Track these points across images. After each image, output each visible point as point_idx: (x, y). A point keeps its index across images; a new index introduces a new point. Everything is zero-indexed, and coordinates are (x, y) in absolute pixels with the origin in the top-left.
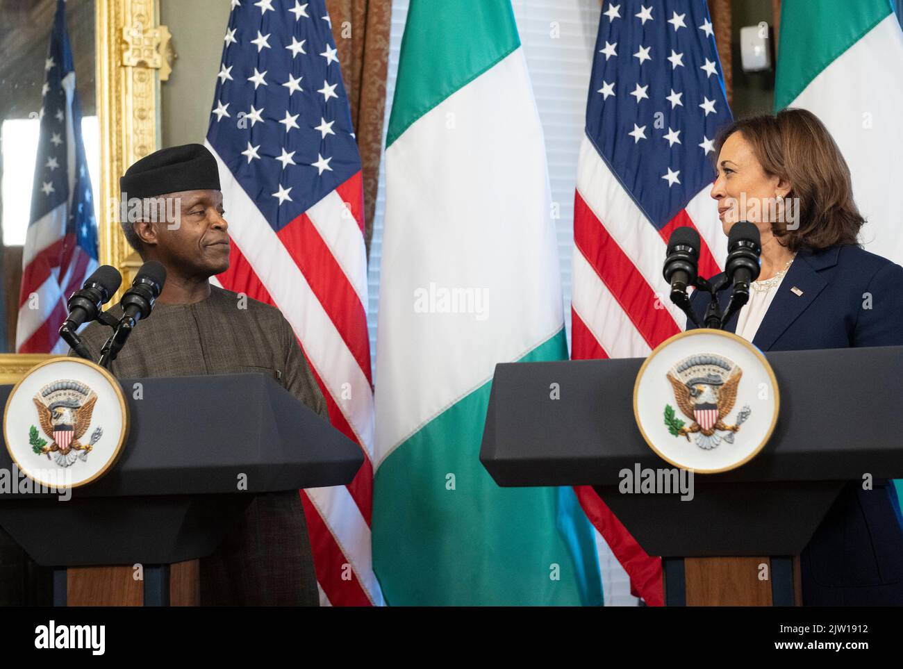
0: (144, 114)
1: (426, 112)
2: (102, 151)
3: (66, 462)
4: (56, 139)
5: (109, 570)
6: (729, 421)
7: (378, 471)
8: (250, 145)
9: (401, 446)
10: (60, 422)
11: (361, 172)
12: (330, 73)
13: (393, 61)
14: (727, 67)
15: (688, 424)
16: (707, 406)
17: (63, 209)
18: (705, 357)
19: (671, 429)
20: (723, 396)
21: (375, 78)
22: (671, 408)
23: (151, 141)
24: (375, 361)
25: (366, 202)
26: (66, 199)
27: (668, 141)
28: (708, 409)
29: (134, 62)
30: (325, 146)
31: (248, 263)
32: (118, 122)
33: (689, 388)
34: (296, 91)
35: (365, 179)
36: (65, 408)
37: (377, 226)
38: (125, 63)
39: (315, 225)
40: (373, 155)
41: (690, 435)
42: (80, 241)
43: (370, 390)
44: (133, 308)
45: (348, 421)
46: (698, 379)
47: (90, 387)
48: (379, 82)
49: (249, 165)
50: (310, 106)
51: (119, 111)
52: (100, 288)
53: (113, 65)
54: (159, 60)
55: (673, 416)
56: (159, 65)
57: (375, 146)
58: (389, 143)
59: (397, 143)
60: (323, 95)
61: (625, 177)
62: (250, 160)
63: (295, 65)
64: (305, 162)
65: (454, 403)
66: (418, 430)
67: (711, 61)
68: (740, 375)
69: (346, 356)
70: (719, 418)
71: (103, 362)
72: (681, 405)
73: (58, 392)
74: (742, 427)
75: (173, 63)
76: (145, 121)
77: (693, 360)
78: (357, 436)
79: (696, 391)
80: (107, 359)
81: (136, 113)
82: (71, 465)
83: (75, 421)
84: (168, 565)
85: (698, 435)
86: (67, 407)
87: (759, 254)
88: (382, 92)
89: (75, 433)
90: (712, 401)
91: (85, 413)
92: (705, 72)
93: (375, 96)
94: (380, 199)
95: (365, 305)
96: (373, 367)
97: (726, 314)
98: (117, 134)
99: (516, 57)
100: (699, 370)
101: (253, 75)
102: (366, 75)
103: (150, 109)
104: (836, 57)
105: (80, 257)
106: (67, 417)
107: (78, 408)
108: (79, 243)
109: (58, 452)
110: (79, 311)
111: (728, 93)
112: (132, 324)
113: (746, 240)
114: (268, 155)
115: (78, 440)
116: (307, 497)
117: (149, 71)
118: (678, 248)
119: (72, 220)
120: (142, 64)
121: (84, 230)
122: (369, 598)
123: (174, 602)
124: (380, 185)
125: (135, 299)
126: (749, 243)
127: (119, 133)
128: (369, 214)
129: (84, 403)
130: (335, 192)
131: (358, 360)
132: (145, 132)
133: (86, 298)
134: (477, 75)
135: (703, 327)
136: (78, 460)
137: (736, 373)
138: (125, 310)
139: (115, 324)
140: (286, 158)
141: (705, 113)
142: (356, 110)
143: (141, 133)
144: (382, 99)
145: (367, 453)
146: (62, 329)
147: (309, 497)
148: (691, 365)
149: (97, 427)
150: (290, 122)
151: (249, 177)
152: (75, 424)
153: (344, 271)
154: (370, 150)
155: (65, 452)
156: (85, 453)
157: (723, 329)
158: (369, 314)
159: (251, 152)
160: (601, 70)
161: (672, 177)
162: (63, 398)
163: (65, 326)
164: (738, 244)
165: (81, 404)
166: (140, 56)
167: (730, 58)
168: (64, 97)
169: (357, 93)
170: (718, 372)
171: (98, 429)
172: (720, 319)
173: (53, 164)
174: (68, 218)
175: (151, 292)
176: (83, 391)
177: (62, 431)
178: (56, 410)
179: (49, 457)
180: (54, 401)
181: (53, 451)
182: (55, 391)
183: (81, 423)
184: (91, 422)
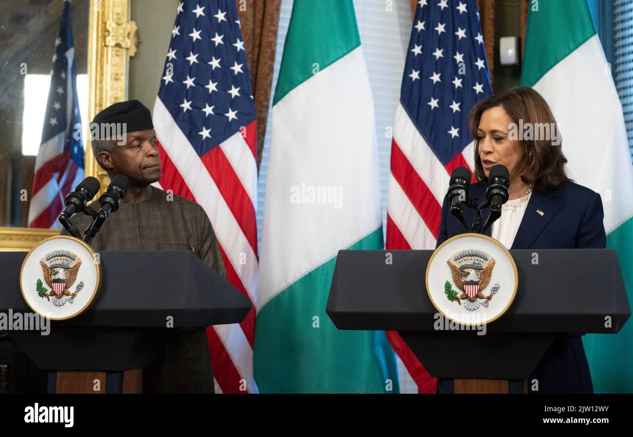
0: (118, 77)
1: (299, 84)
2: (90, 100)
3: (59, 303)
4: (60, 90)
5: (84, 374)
6: (486, 293)
7: (259, 314)
8: (185, 101)
9: (275, 298)
10: (57, 277)
11: (256, 120)
12: (239, 57)
13: (280, 50)
14: (490, 62)
15: (460, 293)
16: (472, 283)
17: (63, 135)
18: (472, 251)
19: (449, 297)
20: (482, 277)
21: (267, 60)
22: (449, 283)
23: (122, 94)
24: (260, 240)
25: (259, 139)
26: (65, 129)
27: (452, 109)
28: (473, 285)
29: (113, 43)
30: (233, 103)
31: (181, 176)
32: (101, 82)
33: (462, 271)
34: (216, 68)
35: (258, 124)
36: (60, 269)
37: (264, 154)
38: (107, 44)
39: (225, 153)
40: (264, 109)
41: (461, 300)
42: (72, 156)
43: (256, 261)
44: (107, 205)
45: (241, 280)
46: (467, 265)
47: (77, 255)
48: (269, 63)
49: (184, 114)
50: (225, 78)
51: (102, 75)
52: (86, 191)
53: (100, 45)
54: (129, 43)
55: (451, 288)
56: (129, 45)
57: (265, 103)
58: (275, 103)
59: (280, 103)
60: (233, 71)
62: (185, 110)
63: (217, 52)
64: (220, 113)
65: (310, 271)
66: (286, 287)
67: (481, 60)
68: (494, 263)
69: (242, 239)
70: (480, 290)
71: (86, 239)
72: (455, 281)
74: (494, 297)
75: (138, 45)
76: (118, 82)
77: (464, 253)
78: (247, 290)
79: (465, 273)
80: (89, 238)
81: (113, 76)
82: (63, 305)
83: (67, 277)
84: (122, 372)
85: (466, 301)
86: (62, 268)
87: (508, 186)
88: (271, 70)
89: (66, 285)
90: (476, 279)
91: (73, 272)
92: (477, 66)
93: (267, 71)
94: (267, 137)
96: (259, 245)
97: (486, 224)
98: (100, 90)
99: (358, 52)
100: (468, 260)
101: (189, 56)
102: (261, 58)
103: (122, 74)
104: (560, 60)
105: (72, 167)
106: (61, 274)
107: (69, 268)
109: (54, 296)
110: (72, 206)
111: (491, 79)
112: (106, 215)
113: (500, 177)
114: (197, 107)
115: (68, 289)
116: (214, 329)
117: (123, 49)
118: (457, 180)
119: (68, 143)
120: (118, 45)
121: (76, 149)
123: (125, 392)
124: (268, 128)
125: (108, 199)
126: (502, 179)
127: (101, 89)
128: (260, 147)
129: (73, 265)
130: (238, 133)
131: (249, 241)
132: (118, 89)
133: (77, 197)
134: (332, 62)
135: (471, 233)
136: (67, 302)
137: (491, 262)
138: (101, 206)
139: (95, 215)
140: (208, 110)
141: (476, 92)
142: (254, 80)
143: (115, 89)
144: (271, 74)
145: (252, 300)
146: (61, 216)
148: (463, 256)
149: (80, 281)
150: (212, 87)
151: (184, 121)
152: (66, 279)
154: (262, 106)
155: (59, 297)
156: (72, 298)
157: (483, 234)
158: (258, 211)
159: (186, 105)
160: (411, 62)
161: (454, 132)
162: (59, 262)
163: (62, 215)
164: (495, 180)
165: (71, 265)
166: (116, 40)
167: (493, 56)
168: (66, 64)
169: (255, 69)
170: (480, 261)
171: (81, 283)
172: (482, 227)
173: (57, 106)
174: (65, 142)
175: (119, 195)
176: (72, 258)
177: (58, 283)
178: (54, 269)
179: (49, 300)
180: (53, 263)
181: (51, 296)
182: (55, 257)
183: (70, 278)
184: (77, 278)
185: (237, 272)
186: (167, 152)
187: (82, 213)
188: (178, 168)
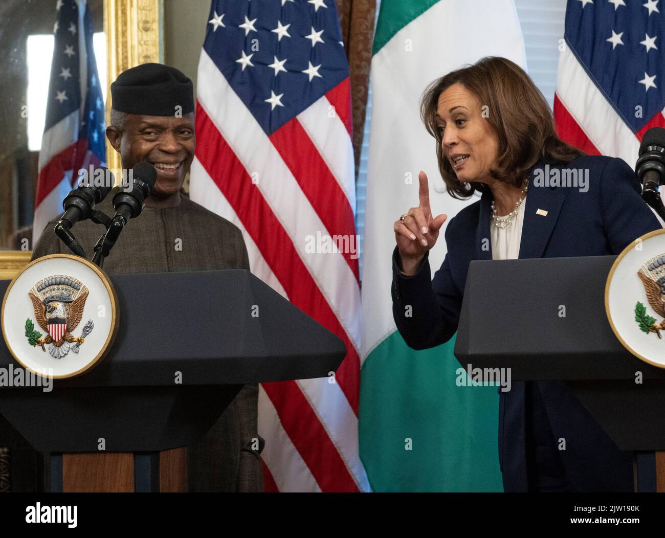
0: (148, 25)
2: (109, 61)
3: (59, 353)
4: (69, 51)
7: (365, 363)
8: (244, 54)
10: (54, 315)
11: (349, 79)
15: (659, 321)
17: (76, 115)
19: (642, 327)
22: (642, 305)
23: (154, 51)
25: (357, 108)
26: (78, 106)
27: (645, 47)
30: (315, 53)
33: (661, 287)
34: (288, 2)
35: (354, 85)
36: (58, 303)
39: (305, 129)
40: (364, 63)
41: (661, 332)
42: (92, 146)
43: (357, 286)
44: (124, 207)
45: (337, 316)
47: (82, 282)
49: (243, 72)
50: (301, 17)
52: (94, 188)
55: (645, 313)
59: (383, 50)
60: (312, 6)
61: (602, 82)
62: (244, 67)
64: (295, 69)
71: (96, 259)
72: (652, 302)
73: (52, 287)
76: (148, 33)
78: (345, 329)
80: (100, 257)
81: (141, 25)
82: (64, 357)
83: (68, 314)
86: (60, 302)
89: (67, 325)
91: (77, 307)
94: (369, 105)
95: (353, 205)
98: (123, 46)
103: (153, 21)
106: (60, 310)
107: (71, 302)
108: (90, 148)
109: (52, 344)
110: (74, 210)
114: (261, 62)
115: (71, 333)
116: (297, 386)
118: (651, 148)
119: (84, 127)
121: (96, 136)
122: (356, 483)
123: (163, 488)
125: (126, 198)
127: (125, 44)
128: (359, 120)
129: (76, 298)
130: (324, 98)
131: (346, 257)
132: (150, 43)
133: (79, 197)
136: (71, 351)
138: (117, 209)
139: (108, 222)
140: (278, 66)
143: (145, 44)
145: (354, 346)
146: (58, 227)
147: (300, 387)
148: (662, 263)
149: (88, 320)
150: (282, 31)
151: (242, 83)
152: (68, 318)
153: (333, 173)
154: (361, 59)
155: (59, 344)
156: (78, 346)
159: (245, 60)
161: (649, 82)
162: (56, 293)
163: (60, 224)
165: (74, 298)
168: (76, 12)
171: (89, 322)
173: (66, 74)
174: (80, 125)
175: (141, 192)
176: (75, 286)
177: (55, 324)
178: (50, 304)
179: (44, 349)
180: (48, 295)
181: (47, 343)
182: (50, 285)
183: (73, 316)
184: (83, 316)
185: (330, 304)
186: (220, 130)
187: (89, 220)
188: (236, 154)
